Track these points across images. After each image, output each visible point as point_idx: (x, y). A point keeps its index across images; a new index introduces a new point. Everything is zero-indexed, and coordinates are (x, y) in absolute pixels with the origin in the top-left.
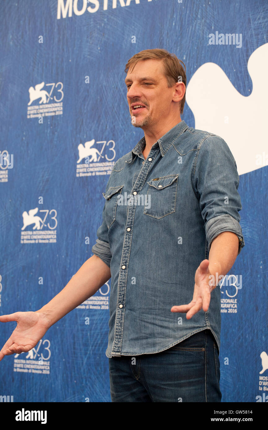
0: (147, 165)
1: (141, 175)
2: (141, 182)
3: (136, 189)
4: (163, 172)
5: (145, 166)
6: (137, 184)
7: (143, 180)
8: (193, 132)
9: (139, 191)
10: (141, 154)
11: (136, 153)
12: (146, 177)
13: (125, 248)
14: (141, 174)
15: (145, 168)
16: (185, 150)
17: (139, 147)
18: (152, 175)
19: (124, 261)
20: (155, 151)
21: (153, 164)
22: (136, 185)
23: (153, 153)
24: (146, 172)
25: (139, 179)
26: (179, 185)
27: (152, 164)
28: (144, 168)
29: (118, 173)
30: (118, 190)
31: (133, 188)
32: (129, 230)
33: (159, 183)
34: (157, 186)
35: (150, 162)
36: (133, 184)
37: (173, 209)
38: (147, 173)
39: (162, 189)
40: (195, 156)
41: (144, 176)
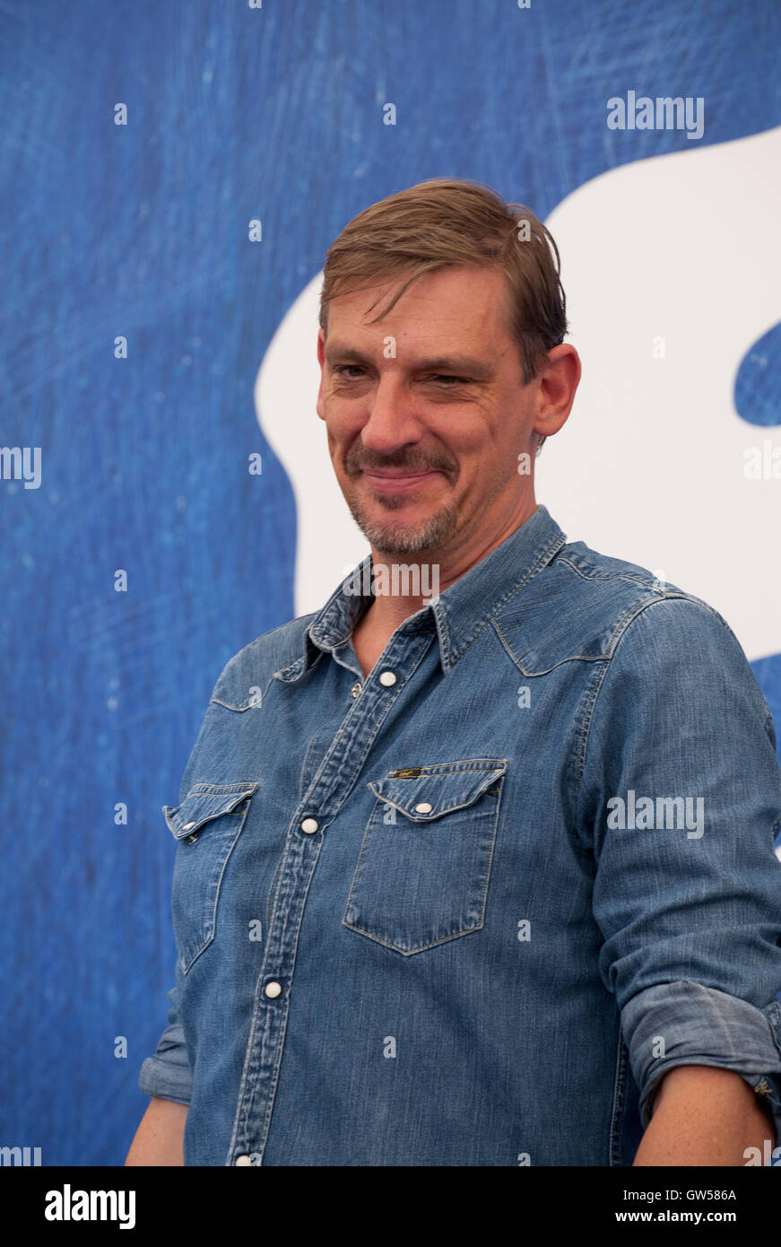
0: (370, 704)
1: (342, 748)
2: (339, 779)
3: (316, 809)
4: (440, 743)
5: (362, 708)
6: (323, 785)
7: (348, 771)
8: (589, 569)
9: (329, 816)
10: (348, 648)
11: (324, 645)
12: (363, 759)
13: (253, 1077)
14: (344, 741)
15: (362, 714)
16: (545, 651)
17: (339, 612)
18: (391, 750)
19: (247, 1136)
20: (413, 644)
21: (398, 701)
22: (319, 789)
23: (405, 649)
24: (366, 734)
25: (332, 763)
26: (506, 808)
27: (394, 699)
28: (358, 717)
29: (237, 717)
30: (234, 802)
31: (304, 801)
32: (273, 990)
33: (421, 792)
34: (411, 807)
35: (387, 688)
36: (301, 780)
37: (474, 914)
38: (371, 741)
39: (431, 822)
40: (589, 685)
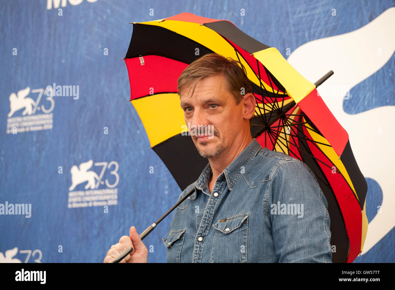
0: (212, 202)
1: (206, 216)
2: (206, 224)
3: (201, 234)
4: (231, 211)
5: (210, 204)
6: (202, 227)
7: (208, 222)
8: (267, 155)
9: (205, 235)
10: (206, 188)
11: (200, 188)
12: (212, 218)
14: (206, 214)
15: (210, 206)
16: (256, 180)
17: (204, 179)
18: (219, 215)
20: (222, 184)
22: (201, 228)
23: (219, 186)
24: (212, 211)
25: (204, 220)
26: (249, 226)
27: (218, 200)
29: (182, 211)
30: (180, 235)
31: (198, 232)
33: (227, 225)
34: (224, 230)
35: (216, 197)
36: (197, 227)
37: (244, 257)
38: (213, 213)
39: (229, 233)
41: (209, 216)
